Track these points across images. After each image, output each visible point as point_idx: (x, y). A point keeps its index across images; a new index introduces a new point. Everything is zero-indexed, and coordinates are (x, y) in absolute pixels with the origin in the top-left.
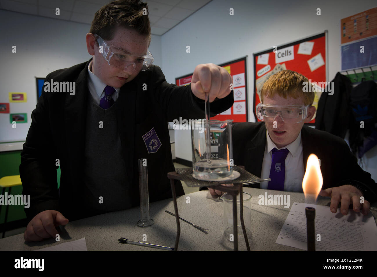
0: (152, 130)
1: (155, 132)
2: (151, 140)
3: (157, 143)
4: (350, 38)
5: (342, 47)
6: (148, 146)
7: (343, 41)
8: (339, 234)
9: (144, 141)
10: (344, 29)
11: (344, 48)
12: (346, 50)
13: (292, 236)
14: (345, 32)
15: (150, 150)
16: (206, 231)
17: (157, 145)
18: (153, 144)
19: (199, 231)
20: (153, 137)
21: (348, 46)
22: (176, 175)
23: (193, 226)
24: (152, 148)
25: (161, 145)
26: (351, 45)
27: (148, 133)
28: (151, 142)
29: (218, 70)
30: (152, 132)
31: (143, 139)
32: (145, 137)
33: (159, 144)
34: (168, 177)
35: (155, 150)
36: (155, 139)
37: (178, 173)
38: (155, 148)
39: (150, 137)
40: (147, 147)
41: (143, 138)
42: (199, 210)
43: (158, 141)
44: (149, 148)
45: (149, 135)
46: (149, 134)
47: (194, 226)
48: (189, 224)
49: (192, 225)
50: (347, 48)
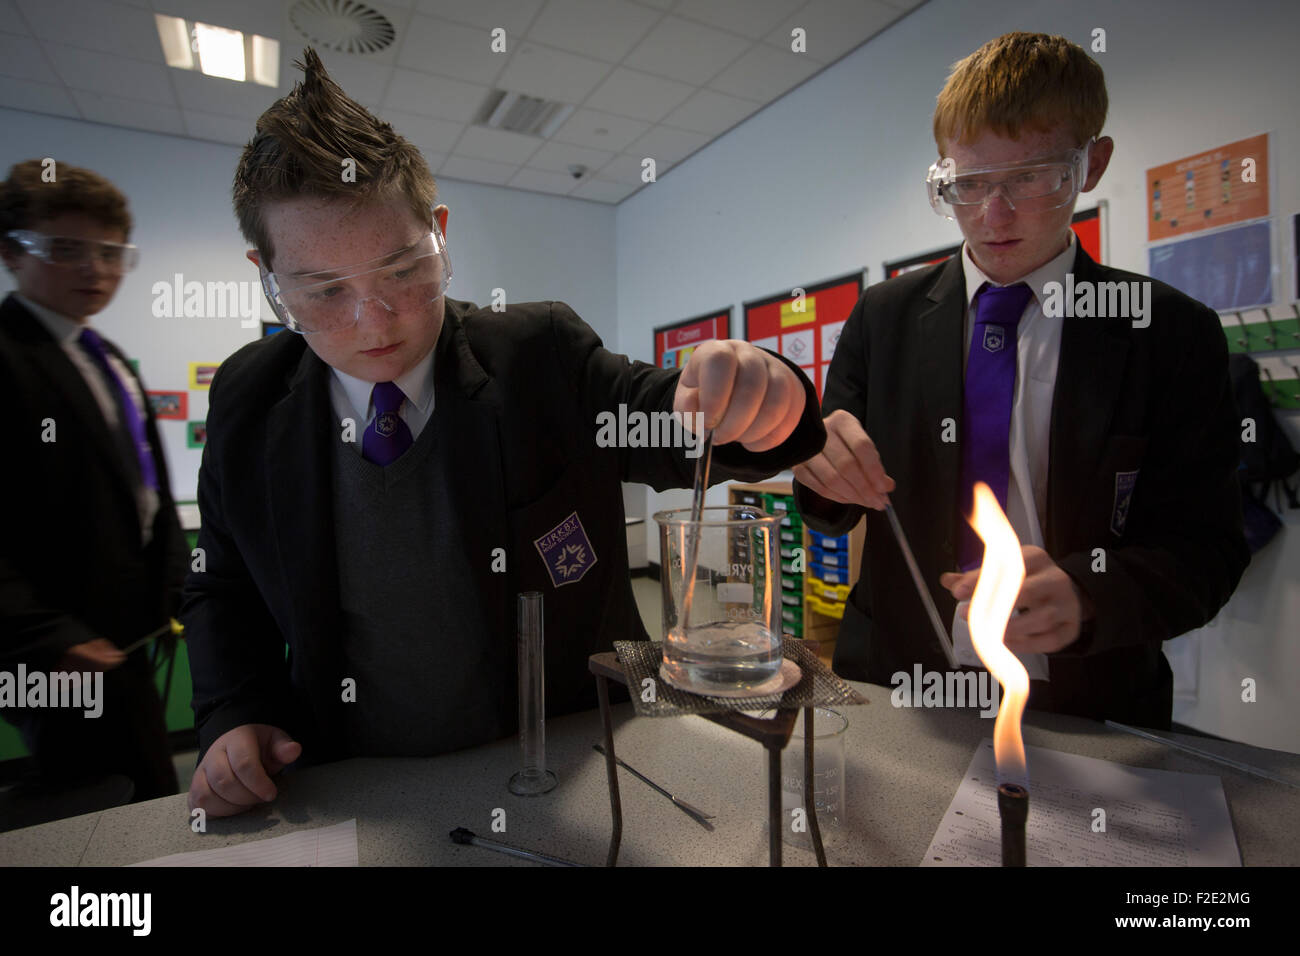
0: (571, 519)
1: (578, 524)
2: (564, 550)
3: (583, 555)
4: (1174, 224)
5: (1152, 252)
6: (553, 568)
7: (1154, 232)
8: (1116, 853)
9: (541, 554)
10: (1157, 198)
11: (1158, 254)
12: (1164, 259)
13: (970, 853)
14: (1158, 206)
15: (560, 577)
16: (709, 820)
17: (582, 562)
18: (571, 560)
19: (688, 818)
20: (574, 539)
21: (1170, 249)
22: (614, 666)
23: (670, 801)
24: (565, 571)
25: (596, 560)
26: (1178, 246)
27: (556, 532)
28: (565, 554)
29: (731, 350)
30: (571, 523)
31: (539, 549)
32: (542, 544)
33: (588, 559)
34: (590, 667)
35: (573, 576)
36: (577, 545)
37: (618, 660)
38: (575, 570)
39: (560, 540)
40: (550, 572)
41: (537, 546)
42: (692, 750)
43: (587, 551)
44: (556, 573)
45: (557, 535)
46: (559, 532)
47: (675, 803)
48: (661, 795)
49: (669, 796)
50: (1167, 253)
